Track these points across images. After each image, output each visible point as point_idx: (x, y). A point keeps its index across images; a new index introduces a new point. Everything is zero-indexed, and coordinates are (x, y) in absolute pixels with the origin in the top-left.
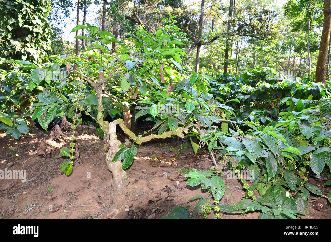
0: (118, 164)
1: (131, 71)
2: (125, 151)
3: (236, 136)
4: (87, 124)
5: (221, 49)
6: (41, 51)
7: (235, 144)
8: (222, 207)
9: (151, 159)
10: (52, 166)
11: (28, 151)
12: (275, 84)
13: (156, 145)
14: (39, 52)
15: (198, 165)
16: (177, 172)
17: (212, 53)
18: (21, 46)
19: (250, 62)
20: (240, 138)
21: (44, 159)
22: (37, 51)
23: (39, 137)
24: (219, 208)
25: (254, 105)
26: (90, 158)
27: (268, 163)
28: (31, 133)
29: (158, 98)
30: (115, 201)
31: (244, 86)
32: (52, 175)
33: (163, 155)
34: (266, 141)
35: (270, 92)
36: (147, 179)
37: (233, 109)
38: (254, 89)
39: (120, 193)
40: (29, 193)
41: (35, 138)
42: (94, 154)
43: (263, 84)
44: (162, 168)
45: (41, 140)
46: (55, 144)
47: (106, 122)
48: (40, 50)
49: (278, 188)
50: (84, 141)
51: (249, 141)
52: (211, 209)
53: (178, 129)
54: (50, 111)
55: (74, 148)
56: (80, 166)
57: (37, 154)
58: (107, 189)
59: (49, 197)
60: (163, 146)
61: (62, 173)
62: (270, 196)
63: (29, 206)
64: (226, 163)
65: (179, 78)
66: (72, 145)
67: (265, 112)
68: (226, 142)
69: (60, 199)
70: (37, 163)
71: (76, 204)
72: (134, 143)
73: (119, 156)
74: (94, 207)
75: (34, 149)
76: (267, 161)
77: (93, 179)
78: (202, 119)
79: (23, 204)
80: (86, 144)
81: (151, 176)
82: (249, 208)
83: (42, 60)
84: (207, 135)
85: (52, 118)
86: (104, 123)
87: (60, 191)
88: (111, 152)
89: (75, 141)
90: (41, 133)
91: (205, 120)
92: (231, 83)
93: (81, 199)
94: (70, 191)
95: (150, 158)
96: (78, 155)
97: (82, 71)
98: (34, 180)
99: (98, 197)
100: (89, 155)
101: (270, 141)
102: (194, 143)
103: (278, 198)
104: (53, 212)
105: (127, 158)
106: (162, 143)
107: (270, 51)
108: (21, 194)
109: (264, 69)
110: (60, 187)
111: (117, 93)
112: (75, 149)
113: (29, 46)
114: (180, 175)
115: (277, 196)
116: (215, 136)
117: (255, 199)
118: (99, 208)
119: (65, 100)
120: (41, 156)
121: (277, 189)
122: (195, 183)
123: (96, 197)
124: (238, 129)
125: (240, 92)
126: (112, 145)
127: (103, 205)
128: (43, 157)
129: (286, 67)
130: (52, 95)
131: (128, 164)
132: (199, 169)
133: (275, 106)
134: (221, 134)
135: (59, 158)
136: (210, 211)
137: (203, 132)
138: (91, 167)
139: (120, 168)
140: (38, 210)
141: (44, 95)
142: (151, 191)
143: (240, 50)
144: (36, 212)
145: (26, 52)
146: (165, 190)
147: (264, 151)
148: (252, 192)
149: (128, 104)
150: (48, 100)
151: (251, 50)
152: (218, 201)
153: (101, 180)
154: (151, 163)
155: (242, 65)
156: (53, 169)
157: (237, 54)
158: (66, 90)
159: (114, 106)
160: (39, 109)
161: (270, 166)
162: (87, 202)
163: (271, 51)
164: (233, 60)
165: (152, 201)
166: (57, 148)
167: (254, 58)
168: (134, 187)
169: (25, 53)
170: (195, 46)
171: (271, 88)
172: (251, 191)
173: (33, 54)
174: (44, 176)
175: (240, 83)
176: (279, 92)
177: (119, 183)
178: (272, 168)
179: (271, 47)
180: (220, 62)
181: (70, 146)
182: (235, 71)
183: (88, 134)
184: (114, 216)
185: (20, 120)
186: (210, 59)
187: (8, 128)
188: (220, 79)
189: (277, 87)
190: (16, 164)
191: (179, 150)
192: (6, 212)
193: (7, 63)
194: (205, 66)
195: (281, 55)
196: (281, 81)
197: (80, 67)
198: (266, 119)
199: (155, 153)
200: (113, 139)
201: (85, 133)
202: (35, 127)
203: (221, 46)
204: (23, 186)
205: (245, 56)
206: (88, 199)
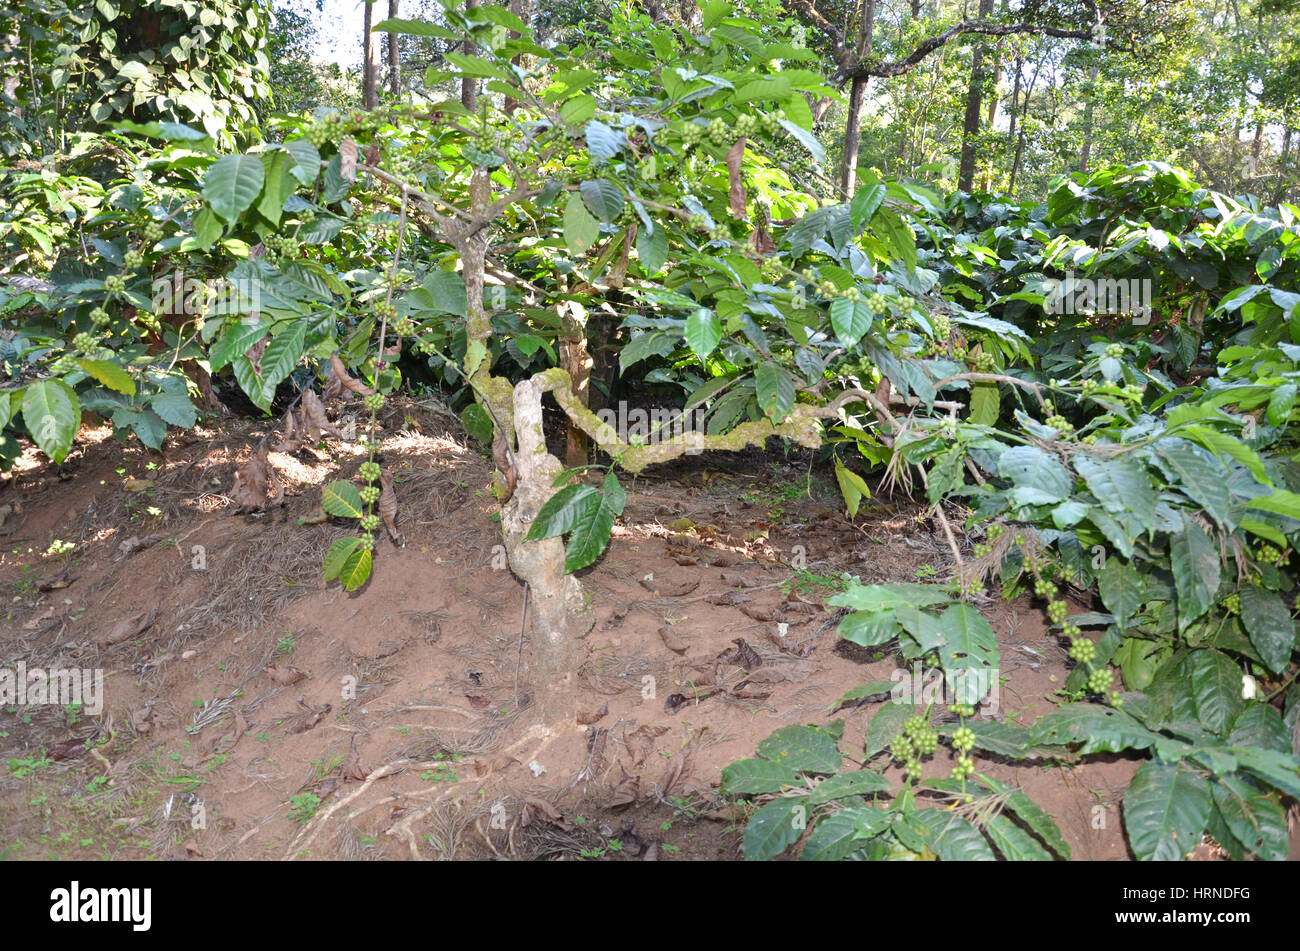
0: (551, 548)
1: (604, 172)
2: (578, 497)
3: (1046, 443)
4: (417, 393)
5: (949, 93)
6: (233, 102)
7: (1046, 473)
8: (982, 733)
9: (673, 532)
10: (289, 553)
11: (194, 495)
12: (1190, 235)
13: (686, 479)
14: (225, 105)
15: (863, 560)
16: (779, 584)
17: (913, 112)
18: (154, 82)
19: (1070, 146)
20: (1064, 453)
21: (259, 527)
22: (215, 101)
23: (237, 442)
24: (973, 736)
25: (1093, 323)
26: (436, 525)
27: (1179, 557)
28: (205, 427)
29: (711, 283)
30: (536, 695)
31: (1054, 241)
32: (291, 588)
33: (716, 516)
34: (1179, 462)
35: (1165, 269)
36: (658, 614)
37: (1021, 333)
38: (1096, 256)
39: (557, 663)
40: (205, 656)
41: (221, 446)
42: (450, 512)
43: (1140, 234)
44: (719, 571)
45: (244, 455)
46: (296, 471)
47: (501, 381)
48: (229, 99)
49: (1209, 660)
50: (408, 457)
51: (1105, 466)
52: (935, 737)
53: (798, 411)
54: (282, 336)
55: (377, 483)
56: (398, 555)
57: (228, 507)
58: (503, 646)
59: (282, 674)
60: (715, 485)
61: (332, 584)
62: (1172, 690)
63: (206, 705)
64: (998, 554)
65: (788, 205)
66: (370, 471)
67: (1145, 351)
68: (1004, 469)
69: (325, 680)
70: (233, 541)
71: (388, 701)
72: (611, 467)
73: (552, 518)
74: (456, 714)
75: (217, 490)
76: (1175, 549)
77: (447, 605)
78: (897, 373)
79: (184, 696)
80: (416, 471)
81: (677, 599)
82: (1098, 738)
83: (239, 139)
84: (921, 436)
85: (289, 364)
86: (494, 384)
87: (323, 651)
88: (520, 501)
89: (379, 458)
90: (241, 426)
91: (907, 373)
92: (999, 231)
93: (404, 682)
94: (362, 651)
95: (666, 530)
96: (394, 513)
97: (405, 174)
98: (223, 608)
99: (472, 675)
100: (429, 516)
101: (1194, 465)
102: (847, 472)
103: (1210, 701)
104: (299, 732)
105: (584, 526)
106: (710, 472)
107: (1157, 99)
108: (175, 659)
109: (1145, 172)
110: (320, 634)
111: (539, 266)
112: (381, 488)
113: (187, 84)
114: (791, 598)
115: (1206, 693)
116: (955, 441)
117: (1120, 702)
118: (475, 717)
119: (337, 292)
120: (246, 513)
121: (1205, 666)
122: (874, 631)
123: (461, 677)
124: (1050, 413)
125: (1038, 268)
126: (527, 476)
127: (491, 706)
128: (253, 521)
129: (1218, 167)
130: (285, 269)
131: (588, 552)
132: (869, 577)
133: (1185, 327)
134: (981, 434)
135: (313, 525)
136: (931, 745)
137: (905, 426)
138: (438, 560)
139: (559, 565)
140: (240, 719)
141: (254, 269)
142: (679, 659)
143: (1028, 95)
144: (231, 727)
145: (176, 107)
146: (733, 654)
147: (1162, 508)
148: (1106, 676)
149: (580, 314)
150: (272, 293)
151: (1078, 94)
152: (968, 706)
153: (478, 610)
154: (674, 549)
155: (1036, 162)
156: (292, 567)
157: (1013, 111)
158: (332, 256)
159: (526, 320)
160: (236, 325)
161: (1189, 570)
162: (428, 695)
163: (1161, 100)
164: (999, 140)
165: (684, 699)
166: (303, 485)
167: (1088, 130)
168: (609, 641)
169: (172, 110)
170: (844, 82)
171: (1173, 249)
172: (1101, 671)
173: (203, 114)
174: (259, 592)
175: (1040, 231)
176: (1205, 267)
177: (555, 623)
178: (1196, 580)
179: (1163, 84)
180: (942, 148)
181: (357, 476)
182: (1005, 185)
183: (423, 433)
184: (536, 752)
185: (160, 375)
186: (904, 135)
187: (117, 403)
188: (951, 212)
189: (1200, 245)
190: (153, 544)
191: (778, 500)
192: (122, 725)
193: (101, 152)
194: (880, 166)
195: (1204, 116)
196: (1216, 220)
197: (393, 159)
198: (1149, 379)
199: (686, 512)
200: (528, 448)
201: (411, 428)
202: (219, 403)
203: (949, 82)
204: (181, 627)
205: (1050, 123)
206: (431, 682)
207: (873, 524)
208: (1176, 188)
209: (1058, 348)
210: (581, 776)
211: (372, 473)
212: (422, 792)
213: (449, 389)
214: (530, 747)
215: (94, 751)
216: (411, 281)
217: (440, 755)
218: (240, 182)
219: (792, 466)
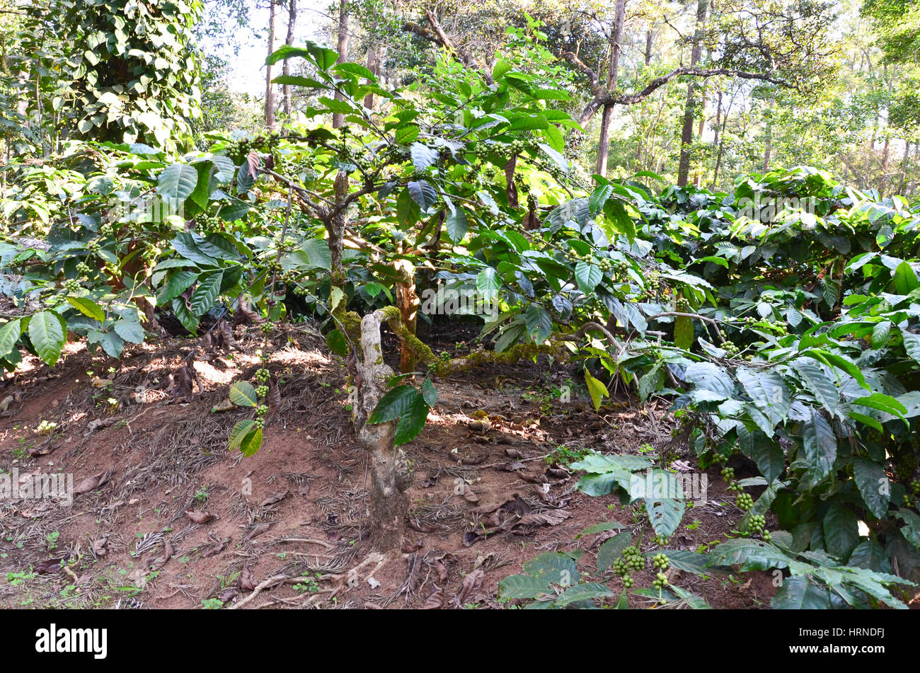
0: (385, 429)
2: (405, 394)
3: (719, 360)
4: (297, 321)
5: (671, 115)
6: (175, 120)
7: (716, 380)
8: (675, 558)
9: (473, 420)
10: (205, 431)
11: (141, 390)
12: (831, 216)
13: (483, 381)
14: (169, 122)
15: (604, 441)
16: (545, 457)
17: (646, 128)
18: (122, 106)
19: (755, 152)
20: (730, 367)
21: (185, 413)
22: (163, 120)
23: (170, 354)
24: (667, 559)
26: (308, 413)
27: (809, 438)
28: (149, 343)
30: (374, 532)
31: (738, 220)
32: (206, 456)
33: (504, 409)
34: (807, 374)
35: (814, 240)
36: (460, 476)
37: (708, 285)
38: (767, 231)
39: (389, 509)
40: (145, 502)
41: (159, 356)
42: (318, 404)
43: (796, 216)
44: (503, 447)
45: (176, 363)
46: (212, 375)
47: (354, 314)
48: (173, 118)
49: (835, 509)
50: (288, 365)
51: (757, 375)
56: (281, 433)
57: (164, 399)
58: (352, 497)
59: (198, 515)
60: (504, 387)
62: (809, 531)
63: (145, 537)
65: (553, 195)
66: (262, 374)
68: (689, 377)
69: (228, 520)
70: (167, 423)
71: (272, 536)
72: (428, 374)
73: (387, 409)
74: (319, 544)
75: (156, 387)
76: (806, 433)
77: (314, 469)
78: (620, 311)
79: (130, 530)
80: (295, 376)
81: (474, 466)
82: (752, 561)
83: (179, 145)
84: (635, 354)
86: (349, 316)
87: (227, 499)
88: (365, 396)
89: (269, 366)
90: (174, 342)
91: (628, 312)
92: (700, 213)
93: (283, 522)
94: (254, 500)
95: (468, 419)
96: (278, 404)
97: (290, 174)
98: (158, 470)
99: (330, 518)
100: (303, 406)
102: (593, 379)
103: (835, 539)
104: (209, 556)
105: (408, 415)
106: (501, 378)
107: (815, 121)
108: (124, 505)
109: (800, 174)
110: (225, 489)
111: (382, 235)
112: (270, 387)
113: (144, 108)
114: (554, 466)
115: (833, 533)
116: (657, 358)
117: (770, 537)
118: (332, 547)
120: (176, 403)
121: (832, 514)
123: (323, 519)
124: (723, 339)
125: (727, 238)
126: (370, 379)
127: (343, 540)
128: (181, 409)
129: (859, 167)
130: (209, 238)
131: (412, 432)
132: (607, 451)
133: (828, 280)
134: (676, 354)
135: (223, 412)
136: (640, 565)
137: (624, 348)
138: (309, 437)
139: (391, 441)
140: (168, 546)
142: (474, 508)
143: (726, 118)
144: (162, 552)
145: (136, 123)
146: (512, 505)
147: (798, 405)
148: (760, 519)
149: (410, 269)
151: (760, 116)
152: (664, 538)
153: (335, 473)
154: (472, 431)
155: (732, 164)
156: (207, 441)
157: (716, 128)
158: (241, 226)
159: (372, 272)
160: (175, 275)
161: (816, 446)
162: (299, 531)
163: (818, 121)
164: (706, 148)
165: (476, 536)
166: (216, 384)
167: (768, 141)
168: (426, 495)
169: (133, 125)
170: (598, 107)
171: (820, 227)
172: (758, 516)
173: (154, 128)
174: (184, 458)
175: (729, 213)
176: (842, 239)
177: (387, 481)
178: (820, 454)
179: (819, 110)
180: (667, 154)
181: (254, 379)
182: (710, 179)
183: (300, 349)
184: (372, 572)
185: (120, 307)
186: (640, 144)
187: (90, 326)
188: (668, 199)
189: (837, 223)
190: (111, 424)
191: (547, 398)
192: (86, 550)
193: (85, 153)
194: (624, 165)
195: (849, 132)
196: (849, 207)
197: (283, 164)
198: (803, 315)
199: (483, 406)
200: (371, 360)
201: (293, 345)
202: (159, 327)
203: (671, 108)
204: (129, 483)
205: (742, 136)
206: (302, 523)
207: (612, 415)
208: (821, 184)
209: (741, 294)
210: (404, 589)
211: (264, 376)
212: (293, 599)
213: (320, 318)
214: (369, 568)
215: (66, 568)
216: (294, 245)
217: (307, 573)
218: (181, 182)
219: (559, 374)
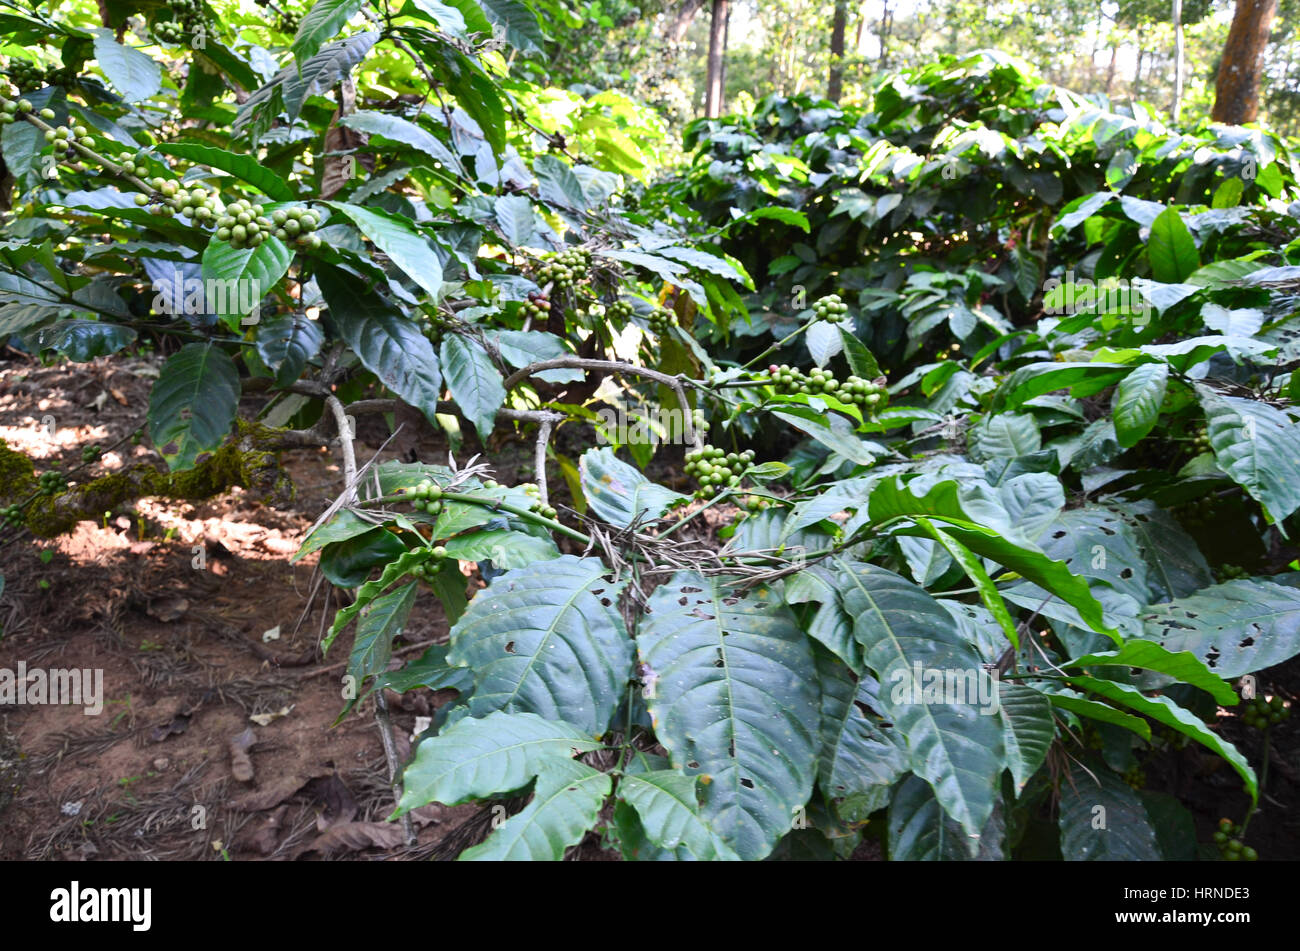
12: (1030, 138)
17: (781, 35)
31: (875, 148)
35: (1002, 181)
38: (922, 164)
92: (811, 139)
109: (980, 64)
125: (853, 182)
133: (1023, 252)
170: (704, 1)
171: (1010, 155)
175: (860, 139)
176: (1048, 177)
180: (811, 73)
186: (773, 59)
188: (766, 119)
189: (1040, 149)
198: (978, 318)
208: (1016, 85)
209: (878, 281)
